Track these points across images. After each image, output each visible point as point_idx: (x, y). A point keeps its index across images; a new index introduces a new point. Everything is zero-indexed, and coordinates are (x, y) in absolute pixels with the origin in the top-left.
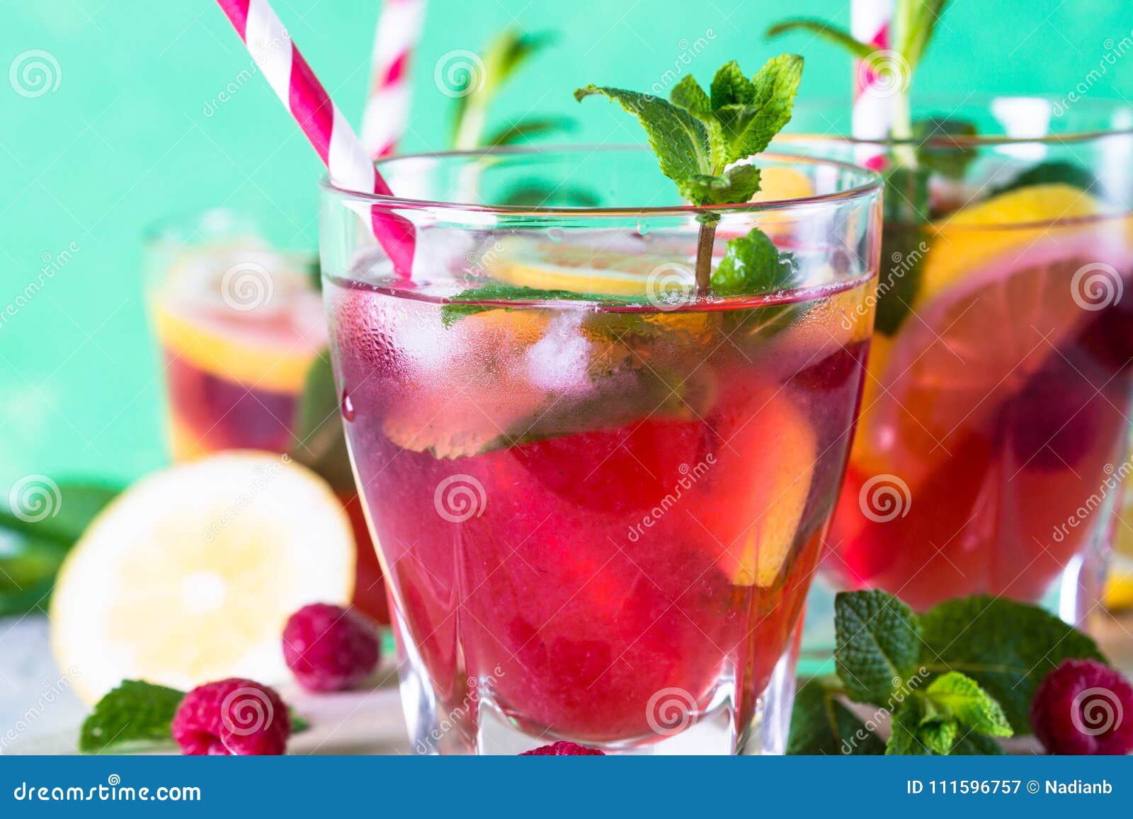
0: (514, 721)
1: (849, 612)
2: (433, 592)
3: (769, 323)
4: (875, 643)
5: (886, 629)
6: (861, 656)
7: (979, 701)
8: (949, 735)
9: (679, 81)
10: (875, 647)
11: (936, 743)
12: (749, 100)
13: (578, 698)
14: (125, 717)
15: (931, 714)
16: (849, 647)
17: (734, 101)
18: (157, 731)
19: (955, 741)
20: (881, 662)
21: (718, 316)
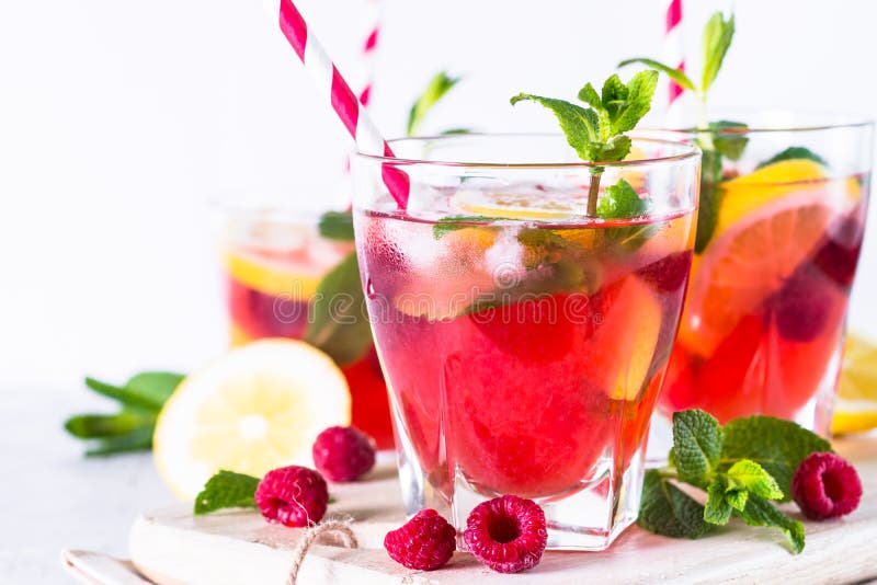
0: (473, 486)
1: (681, 424)
2: (424, 411)
3: (633, 237)
4: (696, 443)
5: (703, 434)
6: (688, 451)
7: (762, 477)
8: (743, 499)
9: (583, 87)
10: (696, 446)
11: (736, 504)
12: (625, 98)
13: (514, 470)
14: (222, 494)
15: (732, 486)
16: (681, 445)
17: (615, 98)
19: (747, 503)
20: (700, 455)
21: (602, 232)
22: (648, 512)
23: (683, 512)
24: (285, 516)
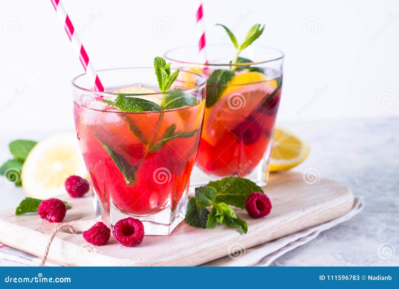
0: (119, 210)
1: (198, 192)
4: (205, 197)
5: (207, 193)
6: (202, 200)
11: (219, 221)
14: (26, 206)
15: (218, 213)
16: (199, 199)
18: (34, 210)
19: (223, 220)
20: (207, 200)
22: (189, 216)
23: (202, 216)
24: (49, 218)
